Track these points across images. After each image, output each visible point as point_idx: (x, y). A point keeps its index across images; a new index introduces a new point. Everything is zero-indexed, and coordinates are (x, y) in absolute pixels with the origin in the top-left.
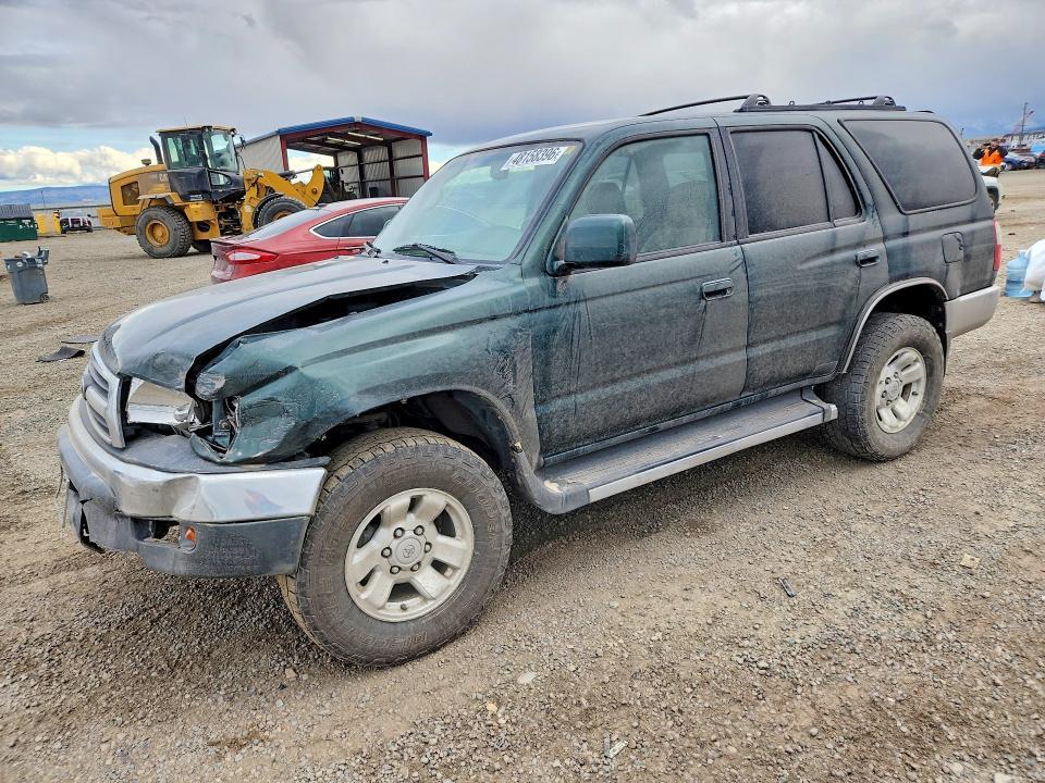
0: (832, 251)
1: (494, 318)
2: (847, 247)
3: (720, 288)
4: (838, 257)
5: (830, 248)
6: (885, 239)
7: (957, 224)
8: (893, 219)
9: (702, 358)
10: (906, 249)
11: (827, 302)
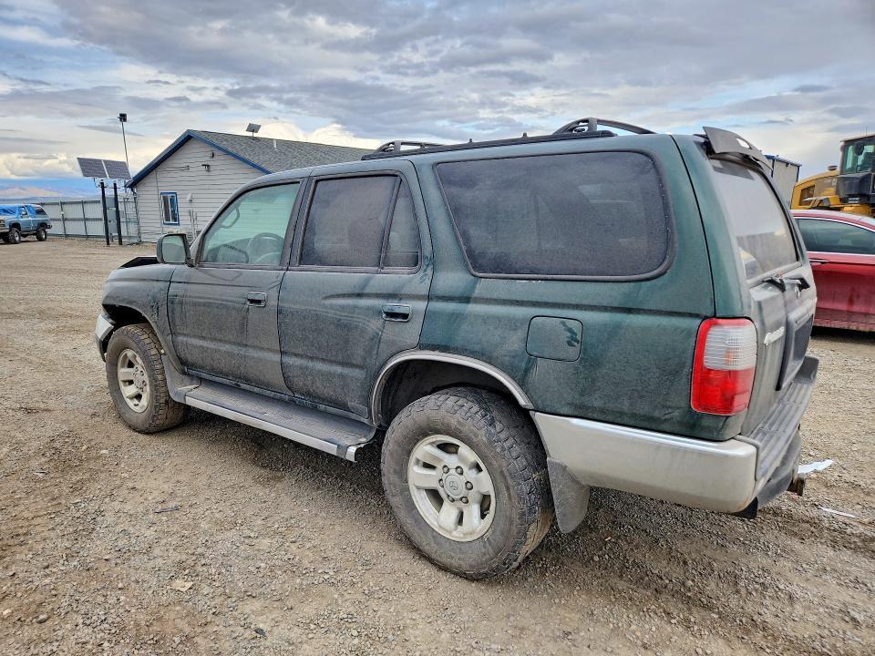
0: (359, 295)
1: (157, 281)
2: (378, 296)
3: (257, 298)
4: (363, 302)
5: (357, 292)
6: (429, 298)
7: (577, 307)
8: (453, 278)
9: (251, 347)
10: (456, 317)
11: (347, 342)
